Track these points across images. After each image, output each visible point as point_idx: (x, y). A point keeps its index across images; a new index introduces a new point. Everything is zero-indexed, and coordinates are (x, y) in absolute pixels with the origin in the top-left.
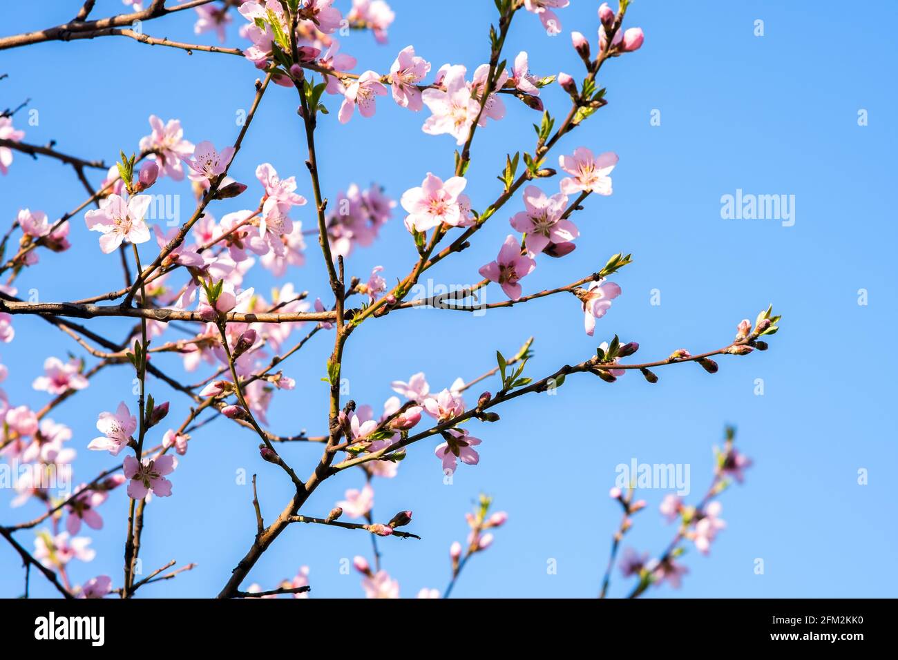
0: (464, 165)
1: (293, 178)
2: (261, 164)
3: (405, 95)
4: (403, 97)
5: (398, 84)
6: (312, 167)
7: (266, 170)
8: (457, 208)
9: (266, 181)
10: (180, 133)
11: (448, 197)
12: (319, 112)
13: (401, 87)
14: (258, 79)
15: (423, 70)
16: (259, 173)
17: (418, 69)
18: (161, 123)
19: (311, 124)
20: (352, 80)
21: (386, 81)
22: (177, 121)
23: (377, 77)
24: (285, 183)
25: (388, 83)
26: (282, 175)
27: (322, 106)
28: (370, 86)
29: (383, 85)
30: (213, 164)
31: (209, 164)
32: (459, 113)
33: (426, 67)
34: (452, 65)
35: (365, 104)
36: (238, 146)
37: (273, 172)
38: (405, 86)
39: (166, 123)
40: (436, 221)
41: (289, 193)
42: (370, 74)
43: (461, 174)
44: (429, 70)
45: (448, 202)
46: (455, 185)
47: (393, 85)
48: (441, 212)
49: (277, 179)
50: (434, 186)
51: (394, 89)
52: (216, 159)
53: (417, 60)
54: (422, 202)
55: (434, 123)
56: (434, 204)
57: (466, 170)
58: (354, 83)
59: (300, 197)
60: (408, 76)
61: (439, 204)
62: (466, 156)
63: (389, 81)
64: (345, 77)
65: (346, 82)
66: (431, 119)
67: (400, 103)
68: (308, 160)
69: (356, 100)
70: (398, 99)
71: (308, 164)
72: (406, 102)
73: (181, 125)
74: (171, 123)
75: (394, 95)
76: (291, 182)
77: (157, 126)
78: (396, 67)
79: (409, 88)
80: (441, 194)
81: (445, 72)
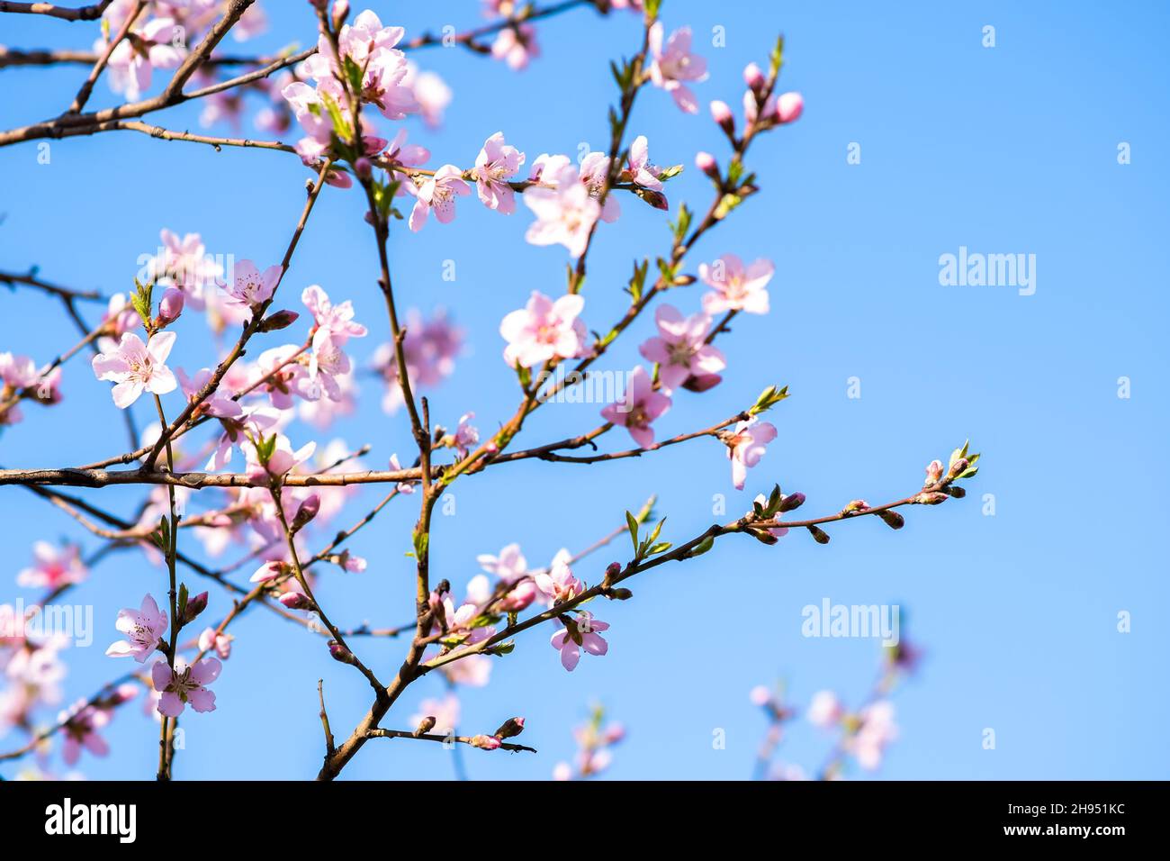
0: (578, 281)
1: (348, 303)
2: (308, 286)
3: (494, 195)
4: (491, 197)
5: (485, 180)
6: (386, 287)
7: (315, 294)
8: (572, 335)
9: (315, 308)
10: (201, 249)
11: (559, 321)
12: (392, 218)
13: (488, 184)
14: (309, 180)
15: (516, 162)
16: (306, 297)
17: (508, 162)
18: (176, 239)
19: (382, 233)
20: (426, 177)
21: (468, 178)
22: (196, 236)
23: (458, 173)
24: (337, 310)
25: (471, 180)
26: (335, 300)
27: (395, 211)
28: (448, 184)
29: (465, 182)
30: (255, 288)
31: (251, 288)
32: (572, 216)
33: (519, 159)
34: (550, 156)
35: (442, 208)
36: (286, 265)
37: (323, 296)
38: (493, 185)
39: (182, 238)
40: (546, 352)
41: (345, 322)
42: (450, 168)
43: (575, 292)
44: (523, 163)
45: (560, 328)
46: (569, 307)
47: (479, 184)
48: (551, 340)
49: (328, 305)
50: (543, 308)
51: (479, 186)
52: (259, 282)
53: (507, 150)
54: (528, 330)
55: (540, 230)
56: (543, 330)
57: (581, 288)
58: (428, 181)
59: (360, 326)
60: (497, 170)
61: (550, 331)
62: (581, 269)
63: (473, 177)
64: (416, 173)
65: (418, 179)
66: (536, 224)
67: (488, 204)
68: (381, 277)
69: (431, 203)
70: (485, 199)
71: (381, 284)
72: (495, 202)
73: (202, 241)
74: (190, 238)
75: (480, 194)
76: (346, 307)
77: (170, 243)
78: (482, 159)
79: (499, 185)
80: (551, 318)
81: (543, 164)
